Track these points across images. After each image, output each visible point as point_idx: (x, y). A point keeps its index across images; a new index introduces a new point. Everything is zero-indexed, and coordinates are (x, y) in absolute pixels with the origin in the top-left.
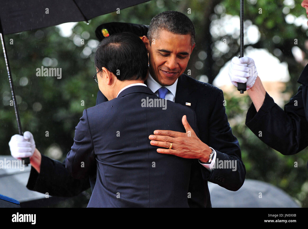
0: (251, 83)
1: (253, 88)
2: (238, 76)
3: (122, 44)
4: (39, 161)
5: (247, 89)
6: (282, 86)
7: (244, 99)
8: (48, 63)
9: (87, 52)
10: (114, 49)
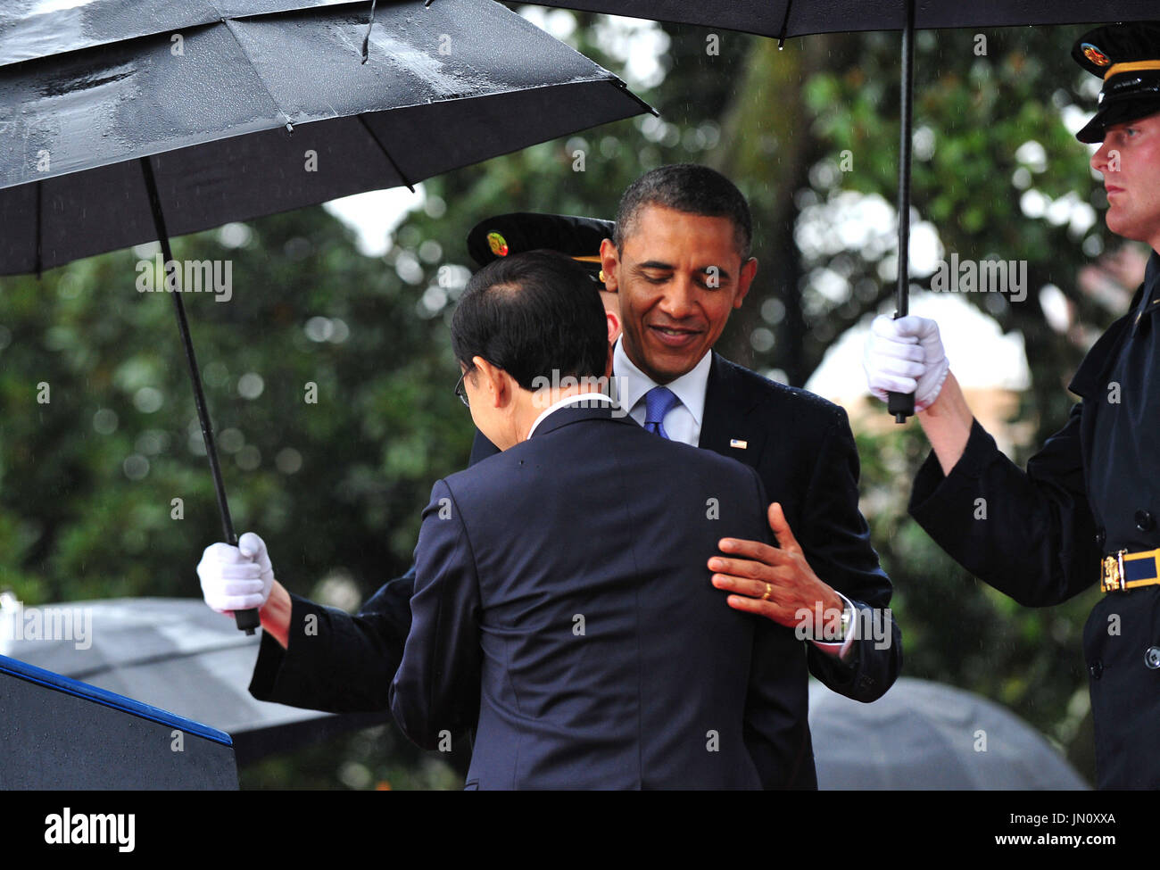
0: (929, 392)
1: (934, 407)
2: (888, 372)
3: (523, 284)
4: (285, 618)
5: (917, 409)
6: (1008, 401)
7: (893, 440)
8: (321, 331)
9: (433, 301)
10: (502, 301)
